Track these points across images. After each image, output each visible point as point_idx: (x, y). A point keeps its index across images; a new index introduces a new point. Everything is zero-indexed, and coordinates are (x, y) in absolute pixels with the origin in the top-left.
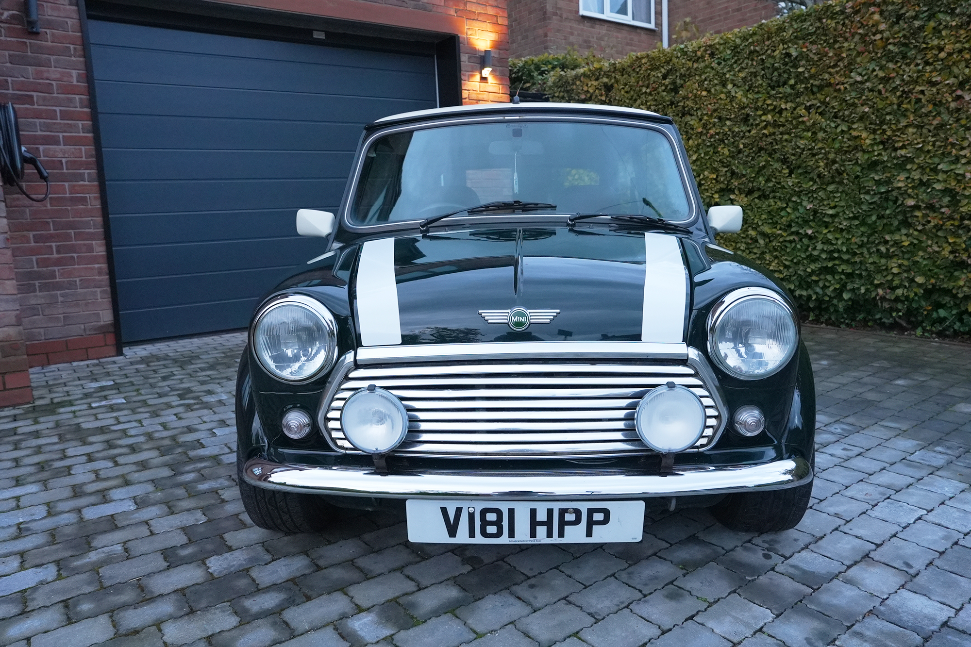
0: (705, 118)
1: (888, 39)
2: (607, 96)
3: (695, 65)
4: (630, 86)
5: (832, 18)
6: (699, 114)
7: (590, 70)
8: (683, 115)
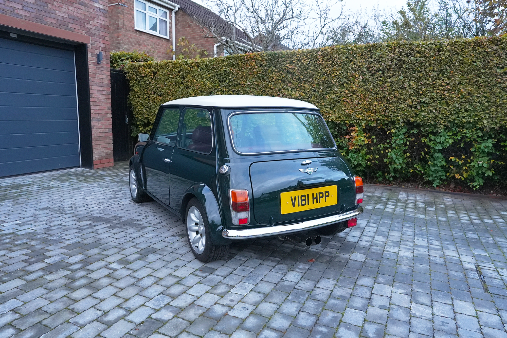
0: (196, 90)
1: (258, 72)
2: (154, 76)
3: (191, 69)
4: (164, 74)
5: (240, 61)
6: (193, 89)
7: (146, 64)
8: (187, 88)
